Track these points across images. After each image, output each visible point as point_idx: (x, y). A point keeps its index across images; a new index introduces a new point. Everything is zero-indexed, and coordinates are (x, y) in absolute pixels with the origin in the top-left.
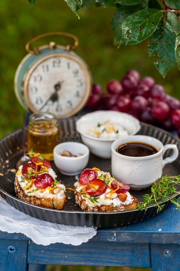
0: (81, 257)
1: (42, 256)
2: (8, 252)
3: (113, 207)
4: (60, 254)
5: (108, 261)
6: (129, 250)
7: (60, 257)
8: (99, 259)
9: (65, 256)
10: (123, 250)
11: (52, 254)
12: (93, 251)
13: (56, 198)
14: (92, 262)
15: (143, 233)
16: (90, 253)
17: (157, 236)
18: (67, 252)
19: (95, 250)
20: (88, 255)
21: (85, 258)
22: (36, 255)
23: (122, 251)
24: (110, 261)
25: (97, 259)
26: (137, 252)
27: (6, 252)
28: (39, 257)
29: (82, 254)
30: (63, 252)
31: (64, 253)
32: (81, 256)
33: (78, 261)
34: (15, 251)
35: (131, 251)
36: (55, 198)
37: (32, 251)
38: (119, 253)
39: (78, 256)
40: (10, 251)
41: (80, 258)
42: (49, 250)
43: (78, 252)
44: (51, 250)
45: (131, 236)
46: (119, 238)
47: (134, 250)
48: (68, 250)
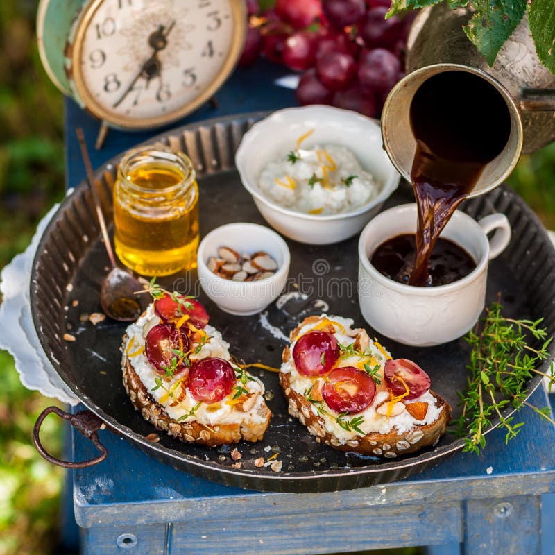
0: (298, 539)
1: (204, 546)
2: (118, 547)
3: (395, 434)
4: (247, 538)
5: (362, 540)
6: (414, 515)
7: (245, 545)
8: (342, 539)
9: (258, 541)
10: (398, 514)
11: (228, 540)
12: (328, 523)
13: (250, 420)
14: (324, 547)
16: (319, 528)
17: (484, 484)
18: (263, 533)
19: (332, 521)
20: (314, 534)
21: (308, 540)
22: (187, 546)
23: (397, 517)
24: (369, 539)
25: (336, 539)
26: (432, 515)
27: (113, 547)
28: (195, 550)
29: (299, 534)
30: (255, 533)
31: (256, 536)
32: (297, 536)
33: (289, 548)
34: (135, 543)
35: (419, 516)
36: (246, 422)
37: (179, 539)
38: (390, 522)
39: (291, 537)
40: (123, 545)
41: (295, 541)
42: (220, 533)
43: (290, 530)
44: (225, 532)
45: (422, 490)
46: (394, 497)
47: (424, 513)
48: (267, 528)
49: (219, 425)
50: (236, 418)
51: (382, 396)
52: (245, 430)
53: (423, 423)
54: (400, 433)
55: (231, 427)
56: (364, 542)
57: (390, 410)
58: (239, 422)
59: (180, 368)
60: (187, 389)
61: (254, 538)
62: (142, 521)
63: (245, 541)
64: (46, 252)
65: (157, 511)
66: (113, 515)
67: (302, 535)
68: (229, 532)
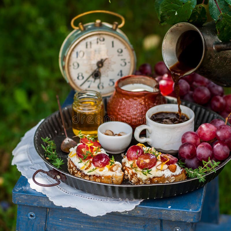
0: (96, 228)
1: (60, 224)
2: (28, 218)
4: (77, 224)
7: (76, 227)
9: (81, 226)
11: (69, 223)
12: (108, 223)
15: (153, 208)
16: (104, 225)
17: (167, 212)
18: (83, 222)
19: (109, 222)
20: (102, 227)
21: (100, 230)
22: (54, 223)
23: (134, 225)
26: (149, 227)
27: (26, 218)
28: (57, 225)
29: (97, 226)
30: (79, 222)
31: (80, 223)
32: (96, 227)
34: (35, 217)
37: (51, 219)
38: (132, 227)
39: (93, 226)
40: (30, 218)
42: (67, 219)
43: (93, 223)
44: (69, 219)
45: (142, 211)
48: (84, 221)
61: (79, 224)
62: (35, 204)
63: (76, 225)
65: (41, 200)
66: (25, 199)
68: (70, 219)
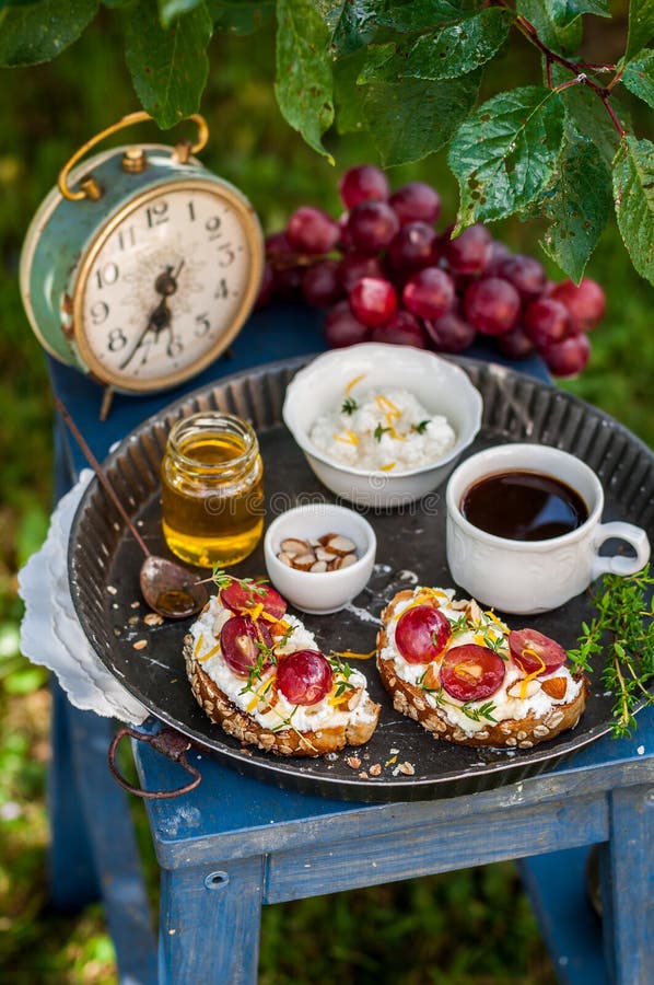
0: (417, 857)
1: (308, 877)
2: (206, 888)
3: (532, 719)
4: (358, 862)
5: (490, 850)
6: (551, 813)
7: (356, 870)
8: (468, 852)
9: (370, 864)
10: (533, 815)
11: (335, 867)
12: (452, 834)
13: (356, 721)
14: (447, 863)
16: (442, 841)
18: (377, 853)
19: (456, 831)
20: (436, 848)
21: (429, 857)
22: (288, 879)
23: (531, 819)
24: (500, 848)
25: (461, 853)
26: (572, 811)
27: (200, 889)
29: (418, 851)
30: (366, 856)
31: (367, 859)
32: (416, 854)
33: (408, 869)
34: (227, 881)
35: (557, 814)
36: (353, 723)
37: (278, 872)
38: (524, 825)
39: (409, 855)
40: (213, 886)
41: (414, 860)
42: (326, 859)
43: (406, 848)
44: (332, 858)
45: (564, 782)
46: (532, 793)
47: (563, 810)
48: (381, 847)
49: (322, 730)
50: (340, 720)
51: (513, 674)
52: (351, 733)
53: (562, 702)
54: (537, 716)
55: (336, 731)
56: (494, 853)
57: (524, 691)
58: (345, 723)
59: (266, 667)
60: (279, 692)
61: (366, 861)
62: (238, 854)
63: (355, 867)
64: (79, 546)
65: (255, 840)
66: (205, 850)
67: (421, 853)
68: (337, 857)
